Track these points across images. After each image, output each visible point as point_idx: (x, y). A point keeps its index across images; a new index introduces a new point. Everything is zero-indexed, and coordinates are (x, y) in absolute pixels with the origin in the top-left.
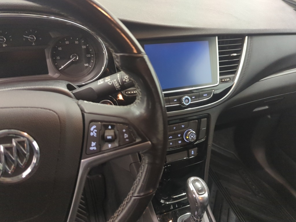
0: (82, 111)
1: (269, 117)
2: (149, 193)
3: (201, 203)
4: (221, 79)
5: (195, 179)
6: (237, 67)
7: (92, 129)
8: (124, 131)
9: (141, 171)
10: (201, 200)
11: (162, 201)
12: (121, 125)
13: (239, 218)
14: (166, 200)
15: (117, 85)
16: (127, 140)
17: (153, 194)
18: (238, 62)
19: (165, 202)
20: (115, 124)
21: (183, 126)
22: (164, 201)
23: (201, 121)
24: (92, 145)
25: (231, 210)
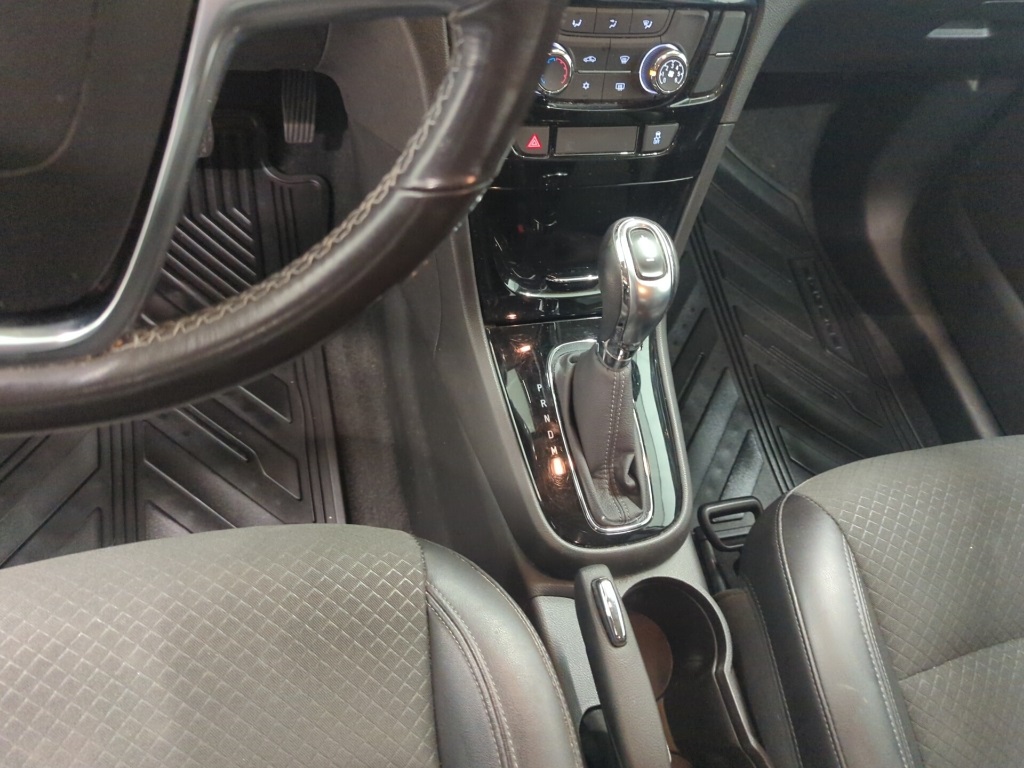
1: (974, 85)
2: (461, 187)
3: (641, 307)
5: (641, 224)
9: (441, 98)
10: (644, 296)
11: (512, 285)
13: (747, 402)
14: (525, 284)
17: (474, 195)
19: (520, 290)
21: (647, 24)
22: (517, 285)
23: (720, 18)
25: (730, 373)
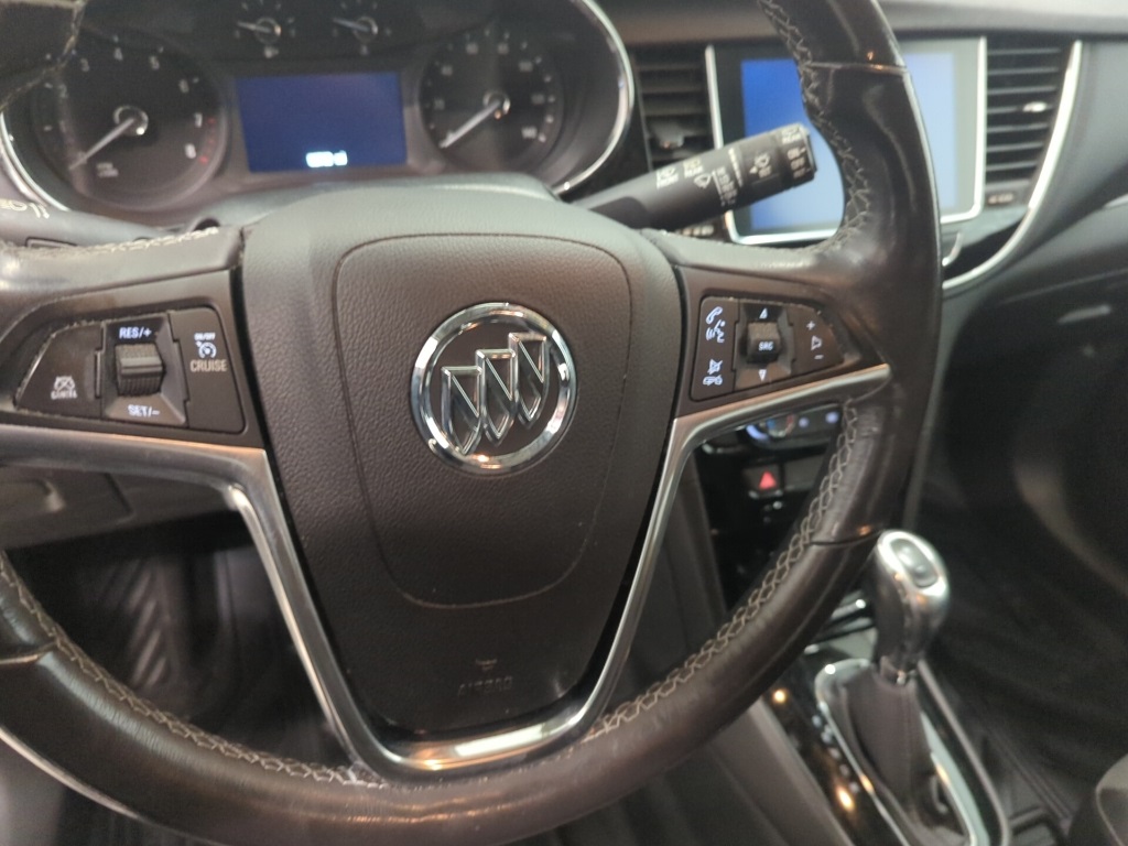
0: (673, 262)
1: (1089, 351)
4: (987, 196)
6: (1038, 154)
7: (710, 319)
8: (811, 325)
12: (800, 306)
15: (726, 187)
16: (819, 357)
18: (1045, 135)
20: (780, 304)
24: (711, 371)
